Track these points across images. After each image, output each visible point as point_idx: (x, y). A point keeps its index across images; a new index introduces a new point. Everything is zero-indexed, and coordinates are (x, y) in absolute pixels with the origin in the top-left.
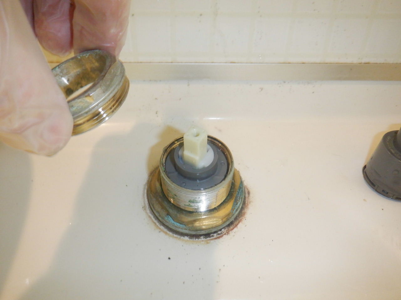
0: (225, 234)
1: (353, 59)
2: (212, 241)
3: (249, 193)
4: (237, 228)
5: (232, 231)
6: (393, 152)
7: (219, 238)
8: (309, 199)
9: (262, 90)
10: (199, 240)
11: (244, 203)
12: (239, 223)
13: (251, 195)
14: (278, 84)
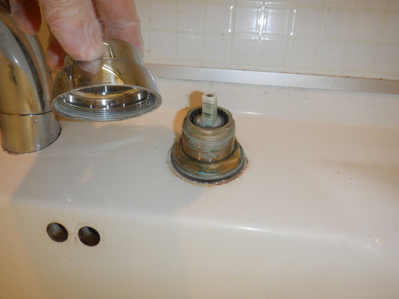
0: (224, 183)
2: (213, 186)
3: (247, 162)
7: (219, 185)
9: (266, 93)
10: (204, 184)
11: (242, 167)
12: (236, 178)
13: (249, 163)
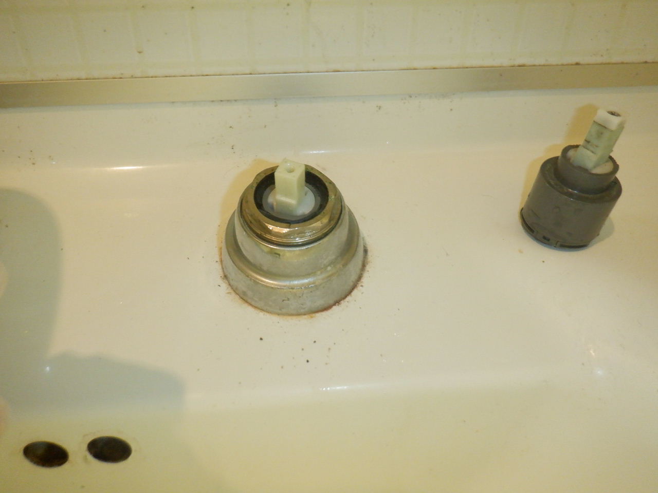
1: (502, 59)
2: (318, 315)
4: (351, 296)
5: (345, 300)
6: (552, 182)
7: (326, 310)
8: (447, 254)
9: (379, 109)
12: (353, 289)
14: (402, 99)
